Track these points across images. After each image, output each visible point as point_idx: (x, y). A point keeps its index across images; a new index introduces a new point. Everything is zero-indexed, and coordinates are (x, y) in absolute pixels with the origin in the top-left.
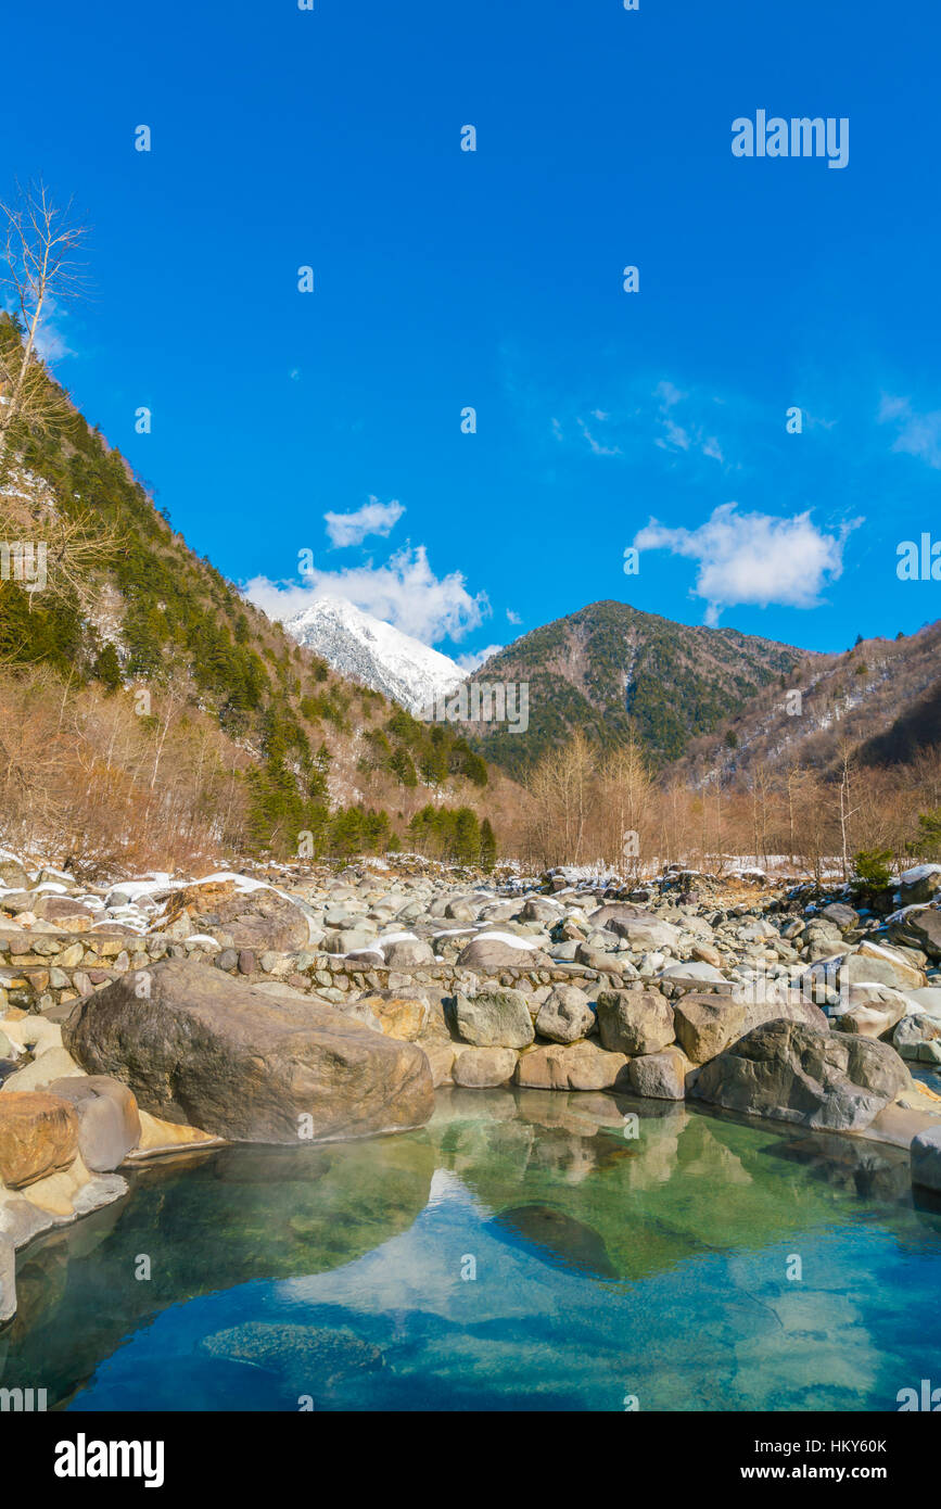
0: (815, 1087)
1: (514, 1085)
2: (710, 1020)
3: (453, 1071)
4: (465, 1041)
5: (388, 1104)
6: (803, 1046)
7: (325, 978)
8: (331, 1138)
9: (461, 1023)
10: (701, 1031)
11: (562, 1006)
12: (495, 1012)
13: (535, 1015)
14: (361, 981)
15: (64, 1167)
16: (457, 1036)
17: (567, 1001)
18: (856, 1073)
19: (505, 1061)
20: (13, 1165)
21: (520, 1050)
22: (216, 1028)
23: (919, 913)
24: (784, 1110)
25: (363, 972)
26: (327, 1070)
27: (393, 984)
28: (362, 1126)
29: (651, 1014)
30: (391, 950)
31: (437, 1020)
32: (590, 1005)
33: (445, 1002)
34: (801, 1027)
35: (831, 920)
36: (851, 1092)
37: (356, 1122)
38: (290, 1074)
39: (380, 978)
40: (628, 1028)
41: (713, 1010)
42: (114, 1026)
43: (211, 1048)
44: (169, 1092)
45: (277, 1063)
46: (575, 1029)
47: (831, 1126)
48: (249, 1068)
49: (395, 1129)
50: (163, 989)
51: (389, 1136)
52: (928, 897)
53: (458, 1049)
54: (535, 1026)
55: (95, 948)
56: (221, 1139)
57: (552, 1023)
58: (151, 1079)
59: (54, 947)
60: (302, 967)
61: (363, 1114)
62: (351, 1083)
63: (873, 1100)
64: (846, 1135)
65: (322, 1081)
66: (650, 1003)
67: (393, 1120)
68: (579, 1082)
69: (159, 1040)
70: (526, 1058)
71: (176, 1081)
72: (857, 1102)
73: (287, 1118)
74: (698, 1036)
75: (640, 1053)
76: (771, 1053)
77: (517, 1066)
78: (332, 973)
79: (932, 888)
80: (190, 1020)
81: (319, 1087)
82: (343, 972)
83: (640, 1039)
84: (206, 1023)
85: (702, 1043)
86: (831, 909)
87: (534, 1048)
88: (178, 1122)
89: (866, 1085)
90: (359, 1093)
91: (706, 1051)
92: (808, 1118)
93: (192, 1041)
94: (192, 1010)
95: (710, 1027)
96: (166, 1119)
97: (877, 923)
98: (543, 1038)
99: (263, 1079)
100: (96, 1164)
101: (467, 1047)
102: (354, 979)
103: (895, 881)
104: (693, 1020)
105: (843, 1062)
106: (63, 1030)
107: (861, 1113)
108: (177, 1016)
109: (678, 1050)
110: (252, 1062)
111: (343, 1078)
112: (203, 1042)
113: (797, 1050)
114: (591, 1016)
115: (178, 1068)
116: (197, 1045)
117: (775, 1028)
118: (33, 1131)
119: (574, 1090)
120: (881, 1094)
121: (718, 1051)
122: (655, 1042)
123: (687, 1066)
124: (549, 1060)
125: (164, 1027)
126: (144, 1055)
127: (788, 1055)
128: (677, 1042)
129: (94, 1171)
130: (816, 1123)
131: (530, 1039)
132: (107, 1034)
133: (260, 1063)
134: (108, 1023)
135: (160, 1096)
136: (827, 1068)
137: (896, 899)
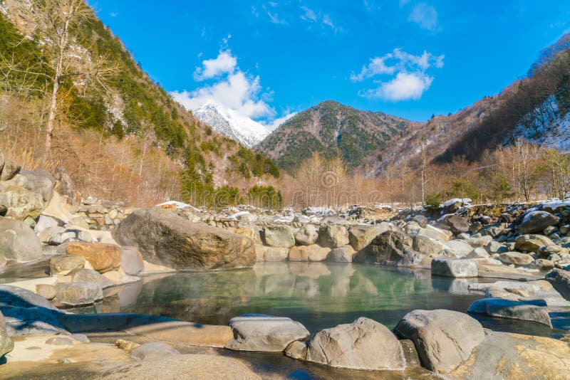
0: (400, 252)
1: (288, 260)
2: (362, 234)
3: (264, 256)
4: (268, 245)
5: (238, 257)
6: (396, 239)
7: (213, 224)
8: (217, 269)
9: (267, 239)
10: (358, 239)
11: (305, 231)
12: (280, 234)
13: (295, 235)
14: (228, 225)
15: (116, 268)
16: (265, 243)
17: (308, 229)
18: (415, 247)
19: (284, 252)
20: (98, 263)
21: (290, 248)
22: (171, 227)
23: (451, 217)
24: (388, 261)
25: (228, 221)
26: (214, 242)
27: (239, 225)
28: (228, 265)
29: (340, 232)
30: (239, 218)
31: (257, 238)
32: (317, 231)
33: (260, 232)
34: (395, 233)
35: (416, 221)
36: (413, 253)
37: (226, 263)
38: (200, 243)
39: (235, 224)
40: (331, 238)
41: (363, 231)
42: (132, 228)
43: (169, 234)
44: (154, 252)
45: (195, 240)
46: (311, 239)
47: (405, 265)
48: (184, 242)
49: (241, 267)
50: (150, 215)
51: (240, 269)
52: (455, 211)
53: (266, 248)
54: (295, 239)
55: (122, 211)
56: (174, 270)
57: (301, 237)
58: (147, 248)
59: (106, 210)
60: (204, 219)
61: (229, 260)
62: (224, 247)
63: (421, 255)
64: (411, 267)
65: (212, 246)
66: (339, 229)
67: (241, 263)
68: (312, 258)
69: (149, 232)
70: (292, 251)
71: (157, 248)
72: (415, 256)
73: (200, 261)
74: (357, 240)
75: (336, 247)
76: (384, 242)
77: (289, 254)
78: (216, 222)
79: (455, 208)
80: (161, 225)
81: (212, 249)
82: (220, 221)
83: (335, 242)
84: (167, 225)
85: (359, 243)
86: (416, 217)
87: (295, 247)
88: (158, 264)
89: (418, 251)
90: (227, 251)
91: (361, 246)
92: (397, 263)
93: (162, 232)
94: (162, 221)
95: (362, 237)
96: (154, 263)
97: (434, 222)
98: (298, 243)
99: (190, 245)
100: (128, 271)
101: (269, 248)
102: (225, 224)
103: (442, 206)
104: (356, 235)
105: (410, 243)
106: (112, 233)
107: (416, 259)
108: (156, 224)
109: (350, 246)
110: (185, 240)
111: (221, 245)
112: (166, 232)
113: (394, 241)
114: (317, 235)
115: (157, 243)
116: (164, 234)
117: (386, 234)
118: (104, 252)
119: (310, 261)
120: (424, 253)
121: (365, 246)
122: (341, 243)
123: (353, 252)
124: (301, 251)
125: (151, 228)
126: (144, 238)
127: (391, 242)
128: (350, 244)
129: (127, 274)
130: (400, 264)
131: (293, 244)
132: (129, 231)
133: (189, 239)
134: (130, 228)
135: (150, 254)
136: (405, 246)
137: (442, 212)
